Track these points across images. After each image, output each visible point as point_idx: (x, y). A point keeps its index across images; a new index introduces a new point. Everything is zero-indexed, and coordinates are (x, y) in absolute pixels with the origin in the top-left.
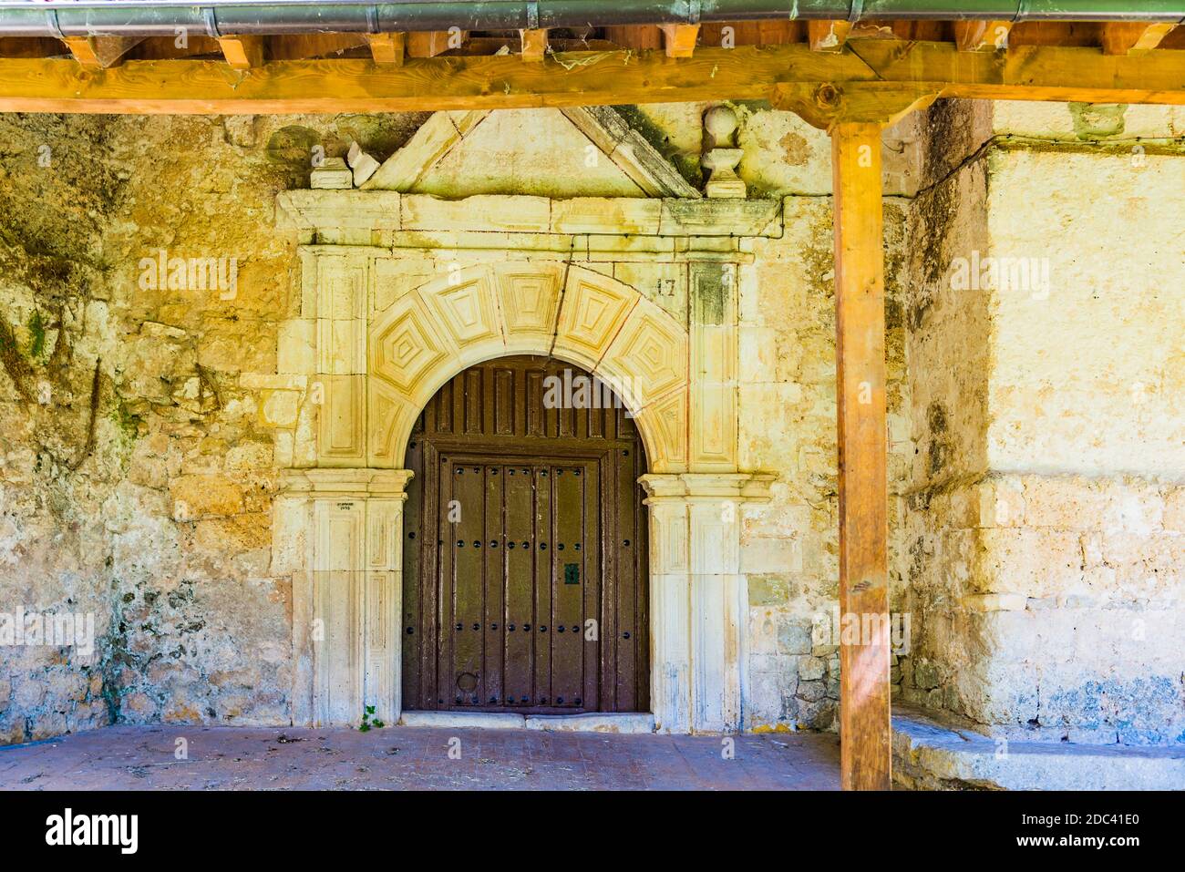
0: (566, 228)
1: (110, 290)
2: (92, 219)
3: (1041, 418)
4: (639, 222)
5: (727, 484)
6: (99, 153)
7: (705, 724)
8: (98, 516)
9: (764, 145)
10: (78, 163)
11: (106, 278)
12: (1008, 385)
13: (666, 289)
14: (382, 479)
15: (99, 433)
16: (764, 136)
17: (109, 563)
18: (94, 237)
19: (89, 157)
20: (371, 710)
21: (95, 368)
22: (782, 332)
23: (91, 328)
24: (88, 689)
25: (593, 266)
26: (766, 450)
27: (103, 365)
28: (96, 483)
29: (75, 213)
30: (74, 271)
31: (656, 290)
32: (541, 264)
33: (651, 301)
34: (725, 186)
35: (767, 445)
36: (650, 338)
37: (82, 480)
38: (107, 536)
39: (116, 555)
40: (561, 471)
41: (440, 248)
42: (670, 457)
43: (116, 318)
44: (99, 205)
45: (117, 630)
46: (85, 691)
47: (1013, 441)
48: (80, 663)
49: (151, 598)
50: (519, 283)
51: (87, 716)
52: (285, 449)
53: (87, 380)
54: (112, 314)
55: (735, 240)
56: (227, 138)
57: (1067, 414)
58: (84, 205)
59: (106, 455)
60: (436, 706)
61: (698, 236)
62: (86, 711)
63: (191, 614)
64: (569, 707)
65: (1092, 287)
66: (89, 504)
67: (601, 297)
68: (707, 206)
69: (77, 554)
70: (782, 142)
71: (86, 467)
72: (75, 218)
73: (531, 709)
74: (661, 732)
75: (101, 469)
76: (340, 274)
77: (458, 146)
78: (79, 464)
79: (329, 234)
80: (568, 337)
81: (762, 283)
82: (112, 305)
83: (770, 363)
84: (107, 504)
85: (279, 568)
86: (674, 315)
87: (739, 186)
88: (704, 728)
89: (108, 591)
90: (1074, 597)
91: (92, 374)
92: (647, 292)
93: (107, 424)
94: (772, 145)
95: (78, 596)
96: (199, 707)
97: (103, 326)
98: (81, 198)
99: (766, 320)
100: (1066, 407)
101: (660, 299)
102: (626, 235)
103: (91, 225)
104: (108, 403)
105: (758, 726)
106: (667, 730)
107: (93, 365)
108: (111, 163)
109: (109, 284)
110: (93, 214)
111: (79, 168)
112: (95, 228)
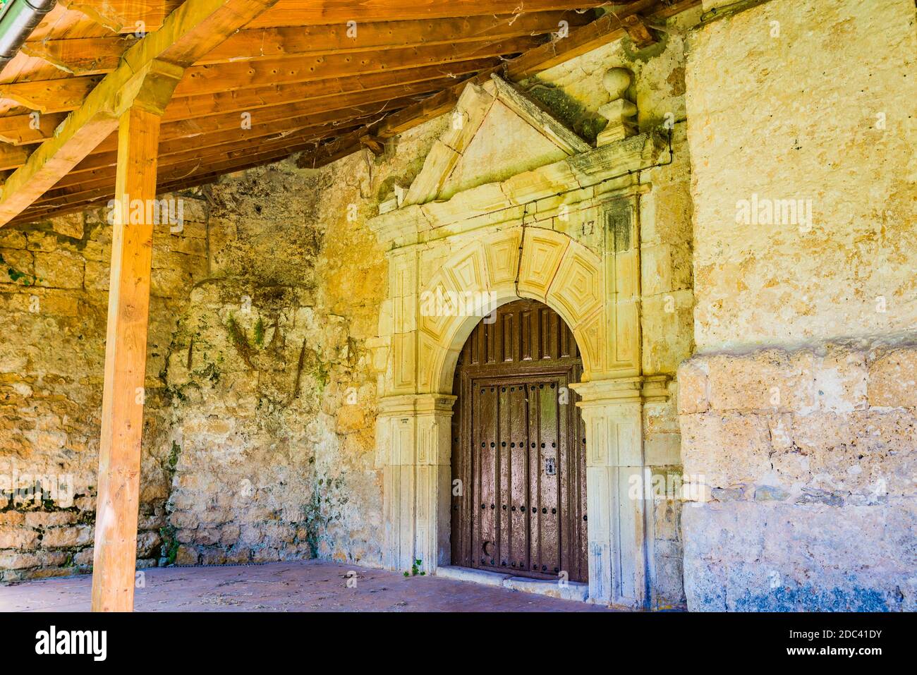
0: (521, 201)
1: (314, 300)
2: (307, 261)
3: (744, 292)
4: (562, 182)
5: (625, 386)
6: (310, 222)
7: (621, 599)
8: (303, 433)
9: (655, 87)
10: (296, 230)
11: (311, 293)
12: (708, 263)
13: (588, 228)
14: (422, 401)
15: (304, 384)
16: (654, 79)
17: (312, 461)
18: (309, 270)
19: (304, 225)
20: (419, 562)
21: (302, 346)
22: (676, 246)
23: (299, 324)
24: (296, 536)
25: (540, 224)
26: (664, 353)
27: (308, 345)
28: (301, 414)
29: (297, 259)
30: (287, 293)
31: (581, 233)
32: (509, 231)
33: (578, 241)
34: (609, 134)
35: (665, 349)
36: (578, 272)
37: (291, 412)
38: (310, 445)
39: (317, 456)
40: (542, 386)
41: (453, 234)
42: (593, 367)
43: (318, 315)
44: (312, 252)
45: (316, 502)
46: (293, 537)
47: (716, 321)
48: (289, 520)
49: (329, 482)
50: (497, 248)
51: (294, 552)
52: (381, 386)
53: (296, 354)
54: (315, 314)
55: (635, 176)
56: (362, 196)
57: (772, 283)
58: (301, 254)
59: (310, 397)
60: (470, 565)
61: (605, 181)
62: (294, 549)
63: (344, 492)
64: (551, 574)
65: (794, 138)
66: (296, 426)
67: (545, 247)
68: (597, 155)
69: (287, 455)
70: (669, 80)
71: (294, 405)
72: (296, 262)
73: (527, 573)
74: (589, 601)
75: (304, 405)
76: (404, 266)
77: (460, 161)
78: (290, 403)
79: (399, 241)
80: (527, 282)
81: (658, 206)
82: (315, 309)
83: (666, 276)
84: (310, 426)
85: (378, 465)
86: (594, 250)
87: (619, 130)
88: (618, 603)
89: (311, 478)
90: (764, 488)
91: (300, 351)
92: (574, 236)
93: (310, 379)
94: (660, 86)
95: (288, 480)
96: (345, 552)
97: (310, 321)
98: (299, 250)
99: (662, 237)
100: (770, 277)
101: (584, 239)
102: (559, 194)
103: (307, 264)
104: (311, 366)
105: (663, 607)
106: (593, 600)
107: (302, 345)
108: (317, 226)
109: (314, 296)
110: (308, 257)
111: (298, 233)
112: (310, 265)
